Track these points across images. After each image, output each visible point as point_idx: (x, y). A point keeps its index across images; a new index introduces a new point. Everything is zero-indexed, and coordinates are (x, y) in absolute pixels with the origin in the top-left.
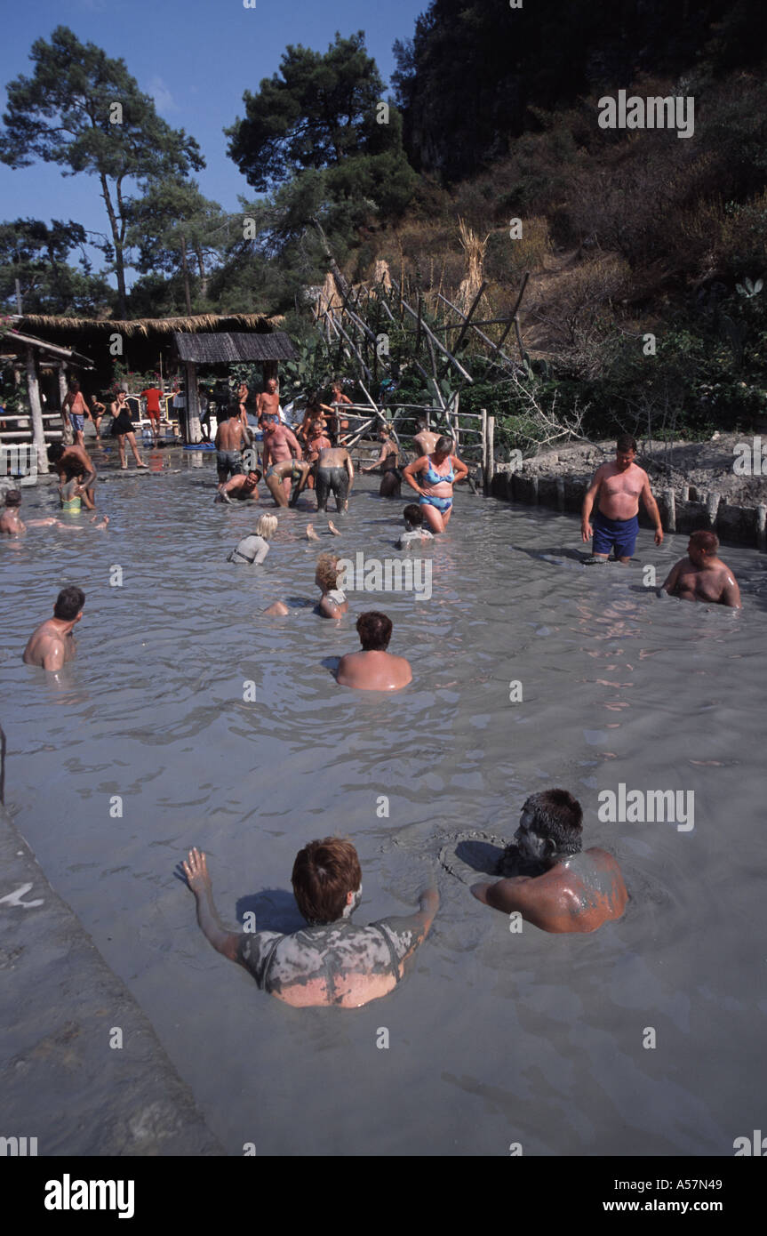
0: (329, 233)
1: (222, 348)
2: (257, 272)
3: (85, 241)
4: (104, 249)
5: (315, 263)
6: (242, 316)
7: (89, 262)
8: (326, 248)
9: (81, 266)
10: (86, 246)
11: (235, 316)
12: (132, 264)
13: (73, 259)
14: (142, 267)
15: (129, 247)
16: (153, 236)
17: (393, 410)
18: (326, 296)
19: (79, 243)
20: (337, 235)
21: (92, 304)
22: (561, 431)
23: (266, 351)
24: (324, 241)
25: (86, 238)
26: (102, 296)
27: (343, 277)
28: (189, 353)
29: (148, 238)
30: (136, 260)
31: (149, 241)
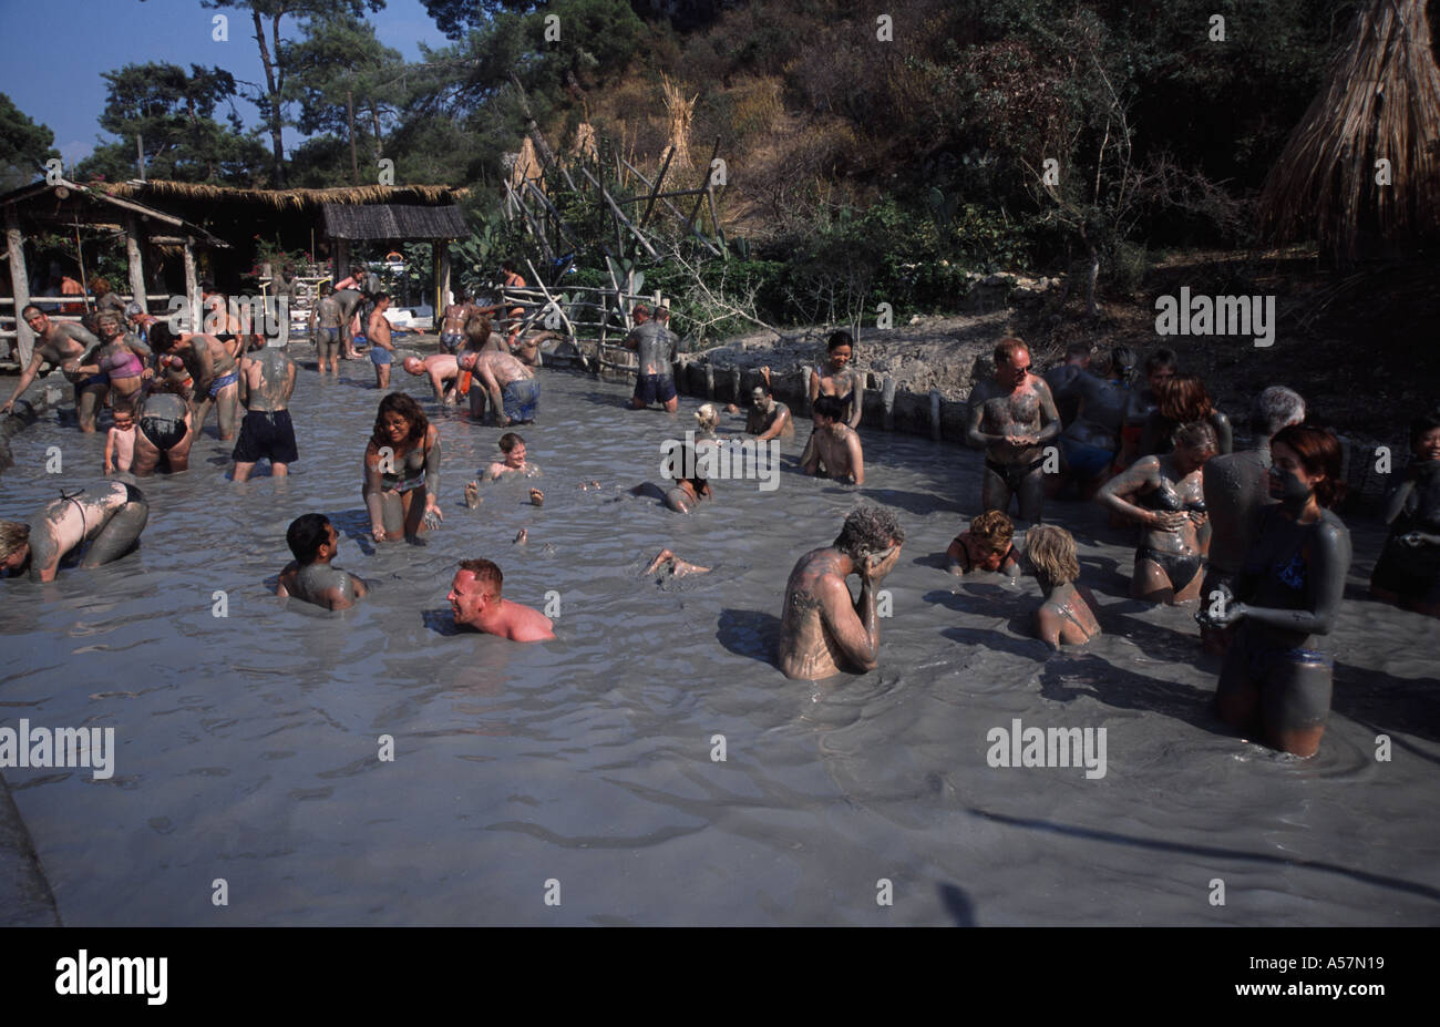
0: (530, 91)
1: (379, 223)
2: (440, 135)
3: (234, 93)
4: (258, 103)
5: (512, 126)
6: (420, 187)
7: (239, 119)
8: (526, 107)
9: (230, 123)
10: (236, 99)
11: (412, 188)
12: (292, 123)
13: (220, 114)
14: (306, 126)
15: (286, 102)
16: (317, 89)
17: (571, 294)
18: (524, 163)
19: (227, 95)
20: (539, 93)
21: (245, 171)
22: (729, 311)
23: (432, 227)
24: (523, 100)
25: (236, 89)
26: (257, 161)
27: (545, 143)
28: (338, 228)
29: (312, 91)
30: (296, 118)
31: (313, 95)
